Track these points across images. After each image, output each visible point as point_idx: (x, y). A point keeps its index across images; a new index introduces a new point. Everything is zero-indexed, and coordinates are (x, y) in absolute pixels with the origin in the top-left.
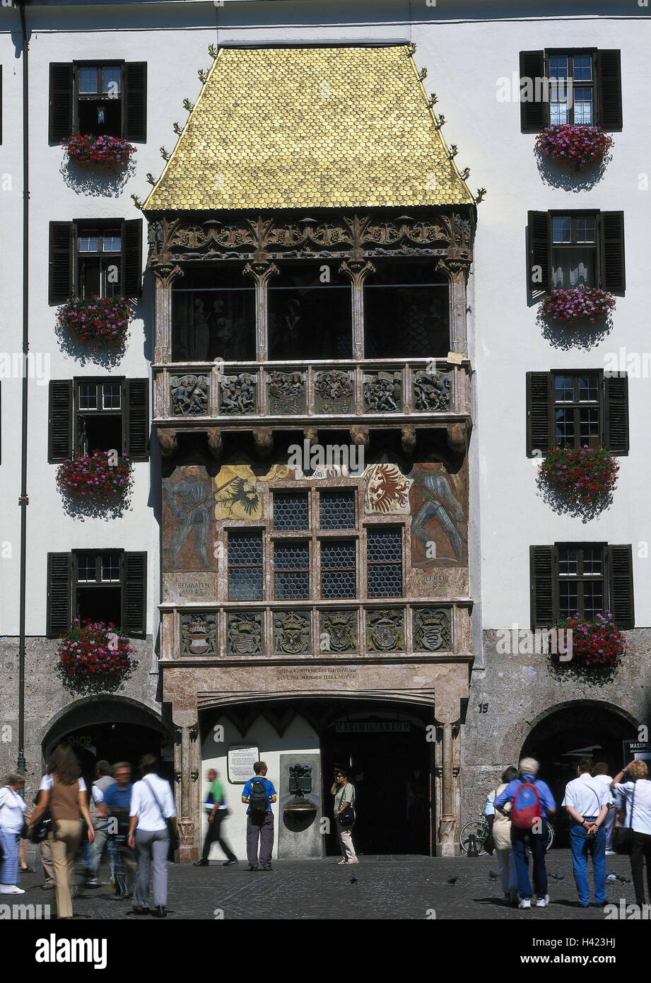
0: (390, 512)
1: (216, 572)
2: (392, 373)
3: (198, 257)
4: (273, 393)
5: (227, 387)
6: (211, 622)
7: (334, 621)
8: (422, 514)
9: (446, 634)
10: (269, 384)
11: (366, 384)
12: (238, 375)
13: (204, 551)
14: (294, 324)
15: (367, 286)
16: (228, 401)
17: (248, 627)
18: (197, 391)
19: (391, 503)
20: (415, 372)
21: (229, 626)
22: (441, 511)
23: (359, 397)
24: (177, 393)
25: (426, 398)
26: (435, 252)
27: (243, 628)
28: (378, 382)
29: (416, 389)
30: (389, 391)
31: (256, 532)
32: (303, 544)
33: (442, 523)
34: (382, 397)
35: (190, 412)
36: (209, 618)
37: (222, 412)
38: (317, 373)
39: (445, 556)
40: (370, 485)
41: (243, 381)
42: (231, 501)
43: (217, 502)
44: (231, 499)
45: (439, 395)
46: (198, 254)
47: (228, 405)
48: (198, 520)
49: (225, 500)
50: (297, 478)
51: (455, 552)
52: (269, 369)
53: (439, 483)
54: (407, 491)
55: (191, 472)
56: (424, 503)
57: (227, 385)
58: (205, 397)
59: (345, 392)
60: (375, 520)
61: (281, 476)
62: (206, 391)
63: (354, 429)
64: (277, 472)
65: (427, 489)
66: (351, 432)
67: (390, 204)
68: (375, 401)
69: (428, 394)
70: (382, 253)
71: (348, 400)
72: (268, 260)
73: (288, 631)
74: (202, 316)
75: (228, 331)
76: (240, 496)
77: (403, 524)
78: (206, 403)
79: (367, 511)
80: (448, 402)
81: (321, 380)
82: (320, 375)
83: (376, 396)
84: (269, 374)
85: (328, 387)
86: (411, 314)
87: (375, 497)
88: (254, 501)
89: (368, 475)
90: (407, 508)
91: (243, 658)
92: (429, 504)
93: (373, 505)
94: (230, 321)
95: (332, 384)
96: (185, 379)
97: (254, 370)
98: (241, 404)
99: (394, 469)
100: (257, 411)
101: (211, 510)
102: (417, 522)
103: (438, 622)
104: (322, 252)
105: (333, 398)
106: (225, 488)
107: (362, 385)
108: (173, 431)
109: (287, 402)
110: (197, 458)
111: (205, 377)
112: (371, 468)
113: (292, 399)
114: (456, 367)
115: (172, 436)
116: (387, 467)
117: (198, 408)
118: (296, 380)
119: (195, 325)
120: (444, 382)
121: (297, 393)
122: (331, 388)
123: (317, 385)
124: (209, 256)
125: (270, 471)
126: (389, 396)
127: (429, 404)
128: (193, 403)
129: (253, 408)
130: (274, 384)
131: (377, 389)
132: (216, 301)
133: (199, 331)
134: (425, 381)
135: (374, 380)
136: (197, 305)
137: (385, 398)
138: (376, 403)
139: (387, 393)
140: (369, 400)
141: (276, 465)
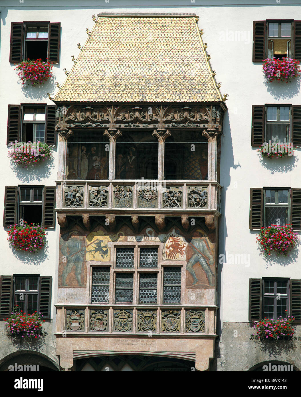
0: (176, 259)
1: (85, 288)
2: (178, 188)
3: (80, 126)
4: (116, 197)
6: (81, 314)
7: (145, 315)
8: (192, 261)
9: (202, 323)
12: (99, 187)
13: (79, 277)
14: (132, 160)
15: (166, 143)
16: (93, 200)
17: (100, 317)
18: (78, 195)
19: (176, 255)
20: (189, 188)
21: (91, 317)
22: (202, 259)
23: (160, 200)
24: (67, 196)
25: (194, 201)
26: (202, 126)
27: (98, 317)
28: (170, 192)
29: (189, 196)
30: (176, 197)
31: (106, 268)
32: (130, 275)
33: (202, 266)
34: (172, 200)
35: (74, 205)
36: (81, 312)
39: (203, 283)
40: (165, 245)
43: (87, 252)
44: (94, 250)
45: (201, 200)
46: (80, 124)
47: (93, 202)
48: (77, 260)
49: (91, 251)
50: (128, 240)
51: (208, 281)
52: (115, 184)
53: (201, 245)
54: (184, 249)
55: (75, 236)
56: (193, 255)
57: (93, 192)
58: (82, 198)
59: (153, 197)
60: (167, 263)
61: (120, 239)
62: (82, 195)
63: (157, 216)
64: (118, 237)
65: (195, 248)
66: (155, 218)
68: (168, 202)
69: (195, 199)
70: (174, 126)
71: (155, 201)
72: (116, 128)
73: (121, 320)
75: (98, 163)
76: (99, 249)
77: (182, 266)
78: (82, 201)
79: (163, 258)
80: (206, 203)
81: (141, 190)
83: (169, 199)
86: (192, 156)
87: (168, 251)
88: (106, 252)
89: (165, 240)
90: (184, 257)
91: (97, 333)
92: (196, 255)
93: (167, 255)
94: (99, 158)
95: (147, 193)
96: (72, 188)
97: (107, 184)
98: (100, 202)
99: (178, 237)
101: (84, 256)
102: (189, 265)
103: (198, 317)
104: (144, 125)
105: (147, 200)
106: (91, 245)
107: (162, 194)
108: (65, 215)
109: (124, 201)
110: (78, 229)
111: (82, 188)
112: (167, 236)
113: (126, 200)
114: (210, 185)
115: (64, 218)
116: (175, 236)
117: (78, 203)
118: (128, 190)
119: (81, 160)
120: (204, 193)
121: (128, 197)
122: (146, 195)
123: (139, 193)
124: (86, 125)
125: (115, 236)
126: (176, 200)
127: (196, 203)
128: (75, 200)
129: (106, 204)
130: (118, 192)
131: (169, 196)
132: (92, 148)
133: (83, 163)
134: (194, 192)
135: (168, 191)
136: (83, 149)
137: (173, 200)
138: (169, 203)
139: (175, 198)
140: (165, 201)
141: (118, 233)
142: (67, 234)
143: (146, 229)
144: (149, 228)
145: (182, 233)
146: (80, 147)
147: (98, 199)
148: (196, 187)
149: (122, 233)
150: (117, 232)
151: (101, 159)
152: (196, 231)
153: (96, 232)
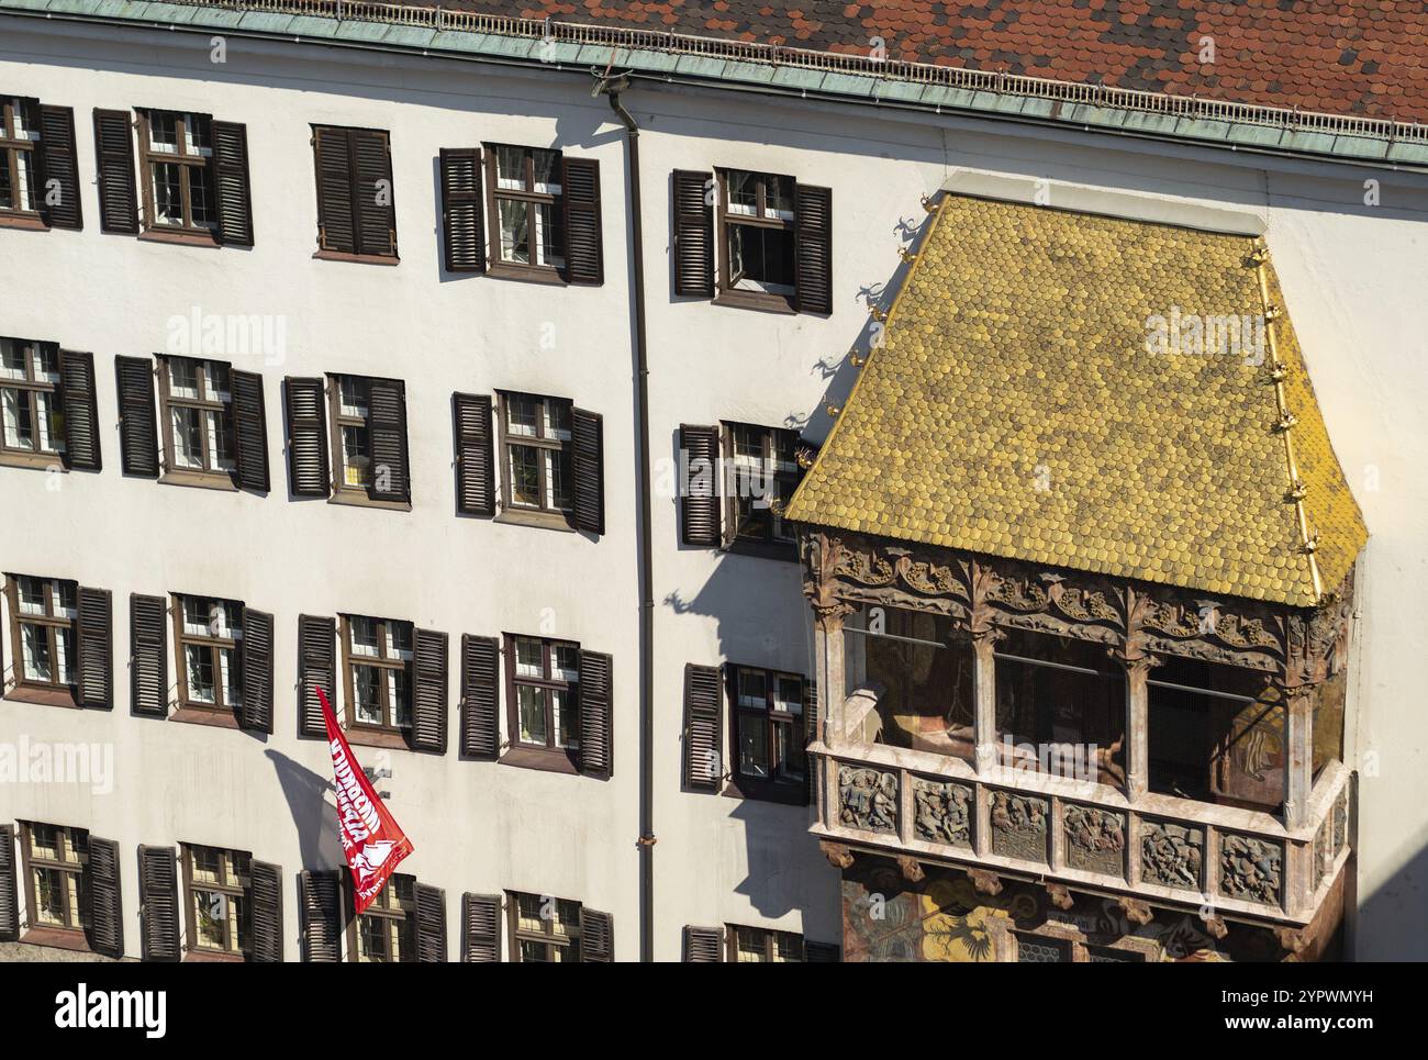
2: (1188, 828)
4: (998, 824)
10: (992, 808)
16: (929, 821)
18: (879, 799)
20: (1224, 836)
23: (1133, 858)
24: (849, 794)
25: (1239, 880)
28: (1165, 839)
30: (1183, 857)
34: (1170, 863)
35: (870, 824)
42: (948, 937)
43: (927, 933)
44: (948, 933)
45: (1261, 880)
47: (928, 829)
48: (899, 951)
49: (939, 933)
50: (1049, 924)
52: (991, 787)
57: (927, 795)
58: (892, 807)
59: (1111, 846)
61: (1025, 915)
63: (1126, 902)
66: (1117, 903)
68: (1159, 867)
69: (1243, 875)
71: (1117, 857)
76: (961, 931)
78: (895, 815)
80: (1275, 891)
81: (1074, 819)
82: (1071, 810)
83: (1161, 861)
85: (1085, 831)
88: (984, 944)
89: (1161, 941)
95: (1091, 829)
96: (862, 773)
97: (967, 783)
98: (948, 831)
101: (917, 942)
105: (1092, 850)
106: (938, 916)
108: (845, 848)
109: (1020, 840)
112: (1166, 931)
115: (844, 853)
116: (1192, 934)
117: (881, 823)
118: (1034, 811)
120: (1272, 861)
121: (1036, 830)
122: (1090, 834)
123: (1068, 824)
126: (1182, 865)
128: (874, 813)
129: (967, 836)
130: (1001, 810)
131: (1163, 850)
138: (1162, 870)
139: (1179, 861)
140: (1150, 863)
141: (1018, 897)
142: (865, 874)
147: (943, 817)
148: (1245, 839)
149: (1030, 898)
153: (952, 881)
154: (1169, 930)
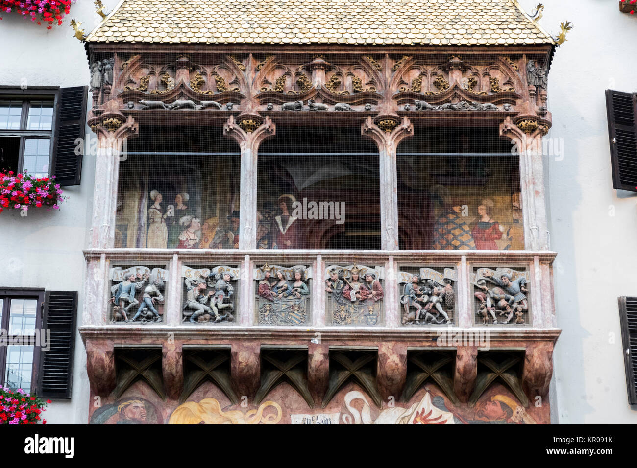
2: (441, 270)
3: (160, 107)
4: (262, 294)
5: (194, 284)
10: (258, 282)
11: (402, 284)
12: (211, 268)
14: (288, 226)
16: (193, 304)
18: (149, 289)
20: (475, 269)
23: (392, 301)
24: (118, 291)
25: (493, 306)
26: (500, 108)
28: (420, 282)
29: (477, 293)
30: (438, 295)
35: (137, 319)
37: (187, 319)
38: (330, 268)
41: (217, 277)
45: (513, 302)
46: (160, 103)
47: (194, 310)
52: (258, 261)
55: (134, 413)
57: (195, 281)
58: (160, 298)
59: (371, 296)
62: (162, 290)
63: (385, 349)
64: (264, 416)
66: (380, 353)
67: (435, 42)
68: (415, 309)
69: (496, 300)
70: (425, 108)
71: (377, 306)
72: (261, 113)
74: (158, 212)
75: (194, 233)
78: (162, 306)
80: (525, 312)
81: (336, 277)
82: (333, 270)
83: (418, 302)
84: (258, 267)
85: (347, 287)
86: (451, 217)
94: (198, 220)
95: (353, 285)
96: (133, 272)
97: (236, 261)
98: (215, 309)
99: (440, 417)
100: (238, 318)
104: (338, 105)
105: (353, 302)
107: (397, 286)
108: (110, 346)
109: (284, 307)
110: (143, 394)
111: (161, 270)
112: (406, 414)
113: (292, 304)
114: (536, 262)
115: (108, 353)
116: (430, 413)
117: (150, 313)
118: (298, 276)
119: (148, 224)
120: (520, 284)
121: (299, 295)
122: (351, 289)
123: (330, 283)
124: (176, 105)
125: (253, 415)
126: (438, 301)
127: (497, 314)
128: (143, 305)
129: (231, 316)
130: (266, 282)
131: (419, 292)
132: (179, 196)
133: (153, 232)
134: (491, 282)
135: (415, 279)
136: (152, 197)
137: (432, 304)
138: (419, 312)
139: (434, 299)
140: (407, 307)
141: (262, 406)
142: (112, 409)
143: (345, 394)
144: (352, 390)
145: (452, 407)
146: (146, 194)
147: (209, 300)
148: (495, 269)
149: (275, 404)
150: (260, 402)
151: (203, 223)
152: (493, 399)
153: (198, 401)
154: (410, 411)
